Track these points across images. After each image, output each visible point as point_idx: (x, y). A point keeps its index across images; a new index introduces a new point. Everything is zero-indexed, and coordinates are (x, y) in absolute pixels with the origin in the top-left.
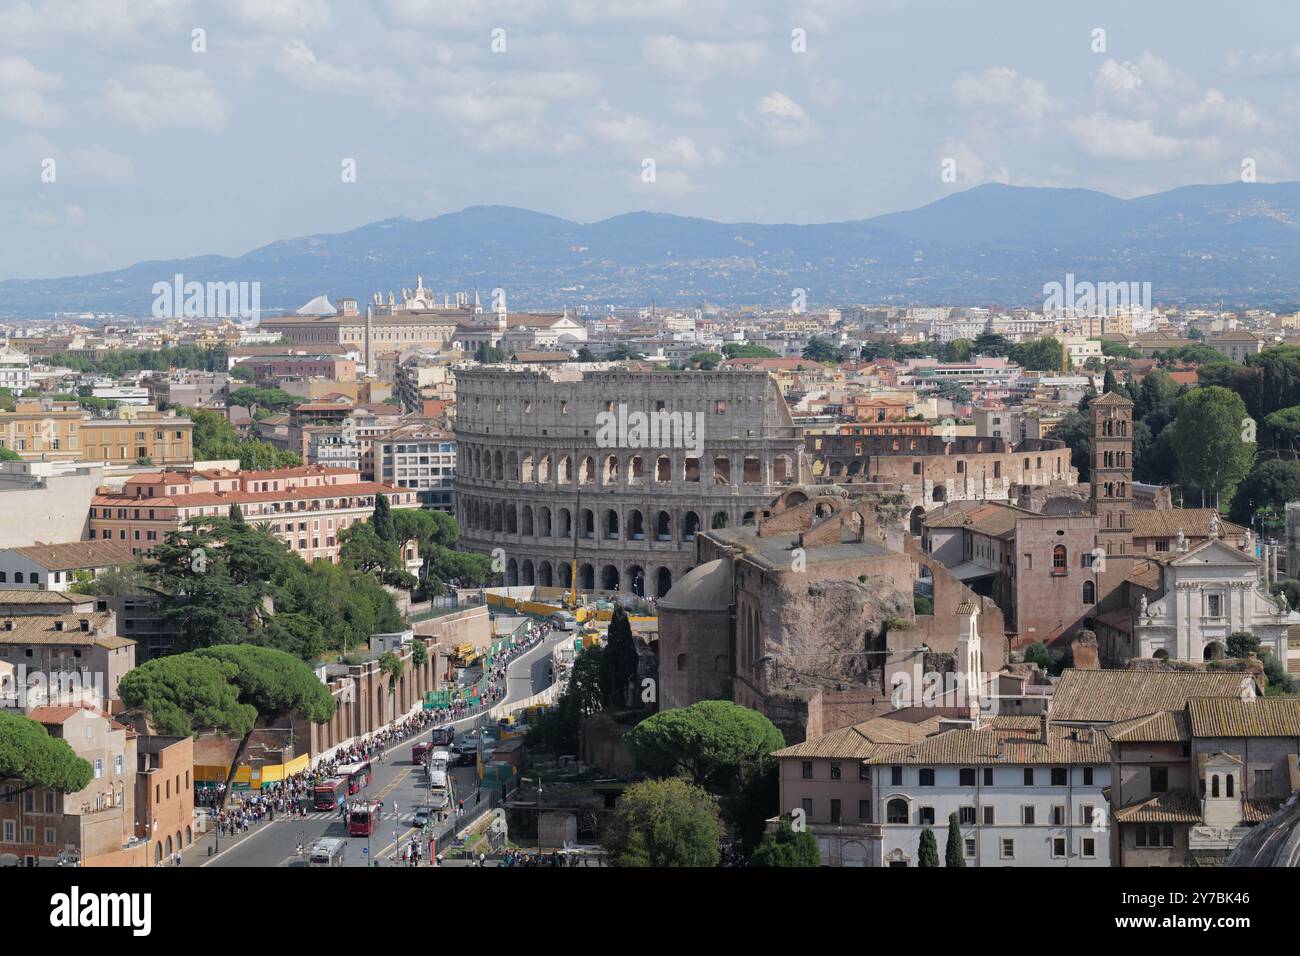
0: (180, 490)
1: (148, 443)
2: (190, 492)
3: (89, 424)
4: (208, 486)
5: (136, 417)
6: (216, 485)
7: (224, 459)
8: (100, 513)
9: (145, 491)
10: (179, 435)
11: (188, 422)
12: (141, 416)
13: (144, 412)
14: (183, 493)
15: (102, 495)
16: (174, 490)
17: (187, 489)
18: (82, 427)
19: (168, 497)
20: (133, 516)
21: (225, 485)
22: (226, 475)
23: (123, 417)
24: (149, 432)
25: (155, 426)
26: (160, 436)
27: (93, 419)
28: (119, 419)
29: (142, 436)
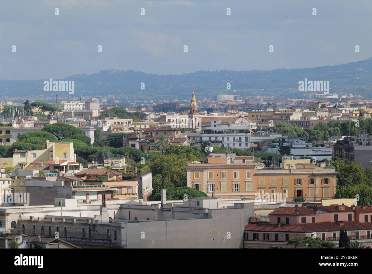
0: (309, 220)
1: (304, 187)
2: (316, 222)
3: (260, 173)
4: (330, 218)
5: (294, 167)
6: (336, 217)
7: (346, 197)
8: (251, 237)
9: (283, 220)
10: (326, 181)
11: (333, 171)
12: (299, 167)
13: (301, 164)
14: (311, 222)
15: (253, 223)
16: (304, 220)
17: (314, 219)
18: (255, 175)
19: (299, 225)
20: (274, 239)
21: (343, 217)
22: (344, 209)
23: (286, 167)
24: (305, 178)
25: (308, 174)
26: (313, 182)
27: (264, 169)
28: (284, 169)
29: (299, 181)
